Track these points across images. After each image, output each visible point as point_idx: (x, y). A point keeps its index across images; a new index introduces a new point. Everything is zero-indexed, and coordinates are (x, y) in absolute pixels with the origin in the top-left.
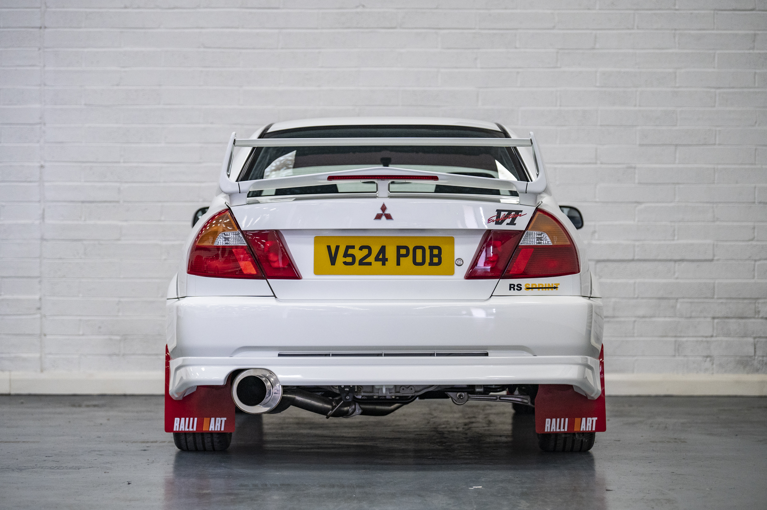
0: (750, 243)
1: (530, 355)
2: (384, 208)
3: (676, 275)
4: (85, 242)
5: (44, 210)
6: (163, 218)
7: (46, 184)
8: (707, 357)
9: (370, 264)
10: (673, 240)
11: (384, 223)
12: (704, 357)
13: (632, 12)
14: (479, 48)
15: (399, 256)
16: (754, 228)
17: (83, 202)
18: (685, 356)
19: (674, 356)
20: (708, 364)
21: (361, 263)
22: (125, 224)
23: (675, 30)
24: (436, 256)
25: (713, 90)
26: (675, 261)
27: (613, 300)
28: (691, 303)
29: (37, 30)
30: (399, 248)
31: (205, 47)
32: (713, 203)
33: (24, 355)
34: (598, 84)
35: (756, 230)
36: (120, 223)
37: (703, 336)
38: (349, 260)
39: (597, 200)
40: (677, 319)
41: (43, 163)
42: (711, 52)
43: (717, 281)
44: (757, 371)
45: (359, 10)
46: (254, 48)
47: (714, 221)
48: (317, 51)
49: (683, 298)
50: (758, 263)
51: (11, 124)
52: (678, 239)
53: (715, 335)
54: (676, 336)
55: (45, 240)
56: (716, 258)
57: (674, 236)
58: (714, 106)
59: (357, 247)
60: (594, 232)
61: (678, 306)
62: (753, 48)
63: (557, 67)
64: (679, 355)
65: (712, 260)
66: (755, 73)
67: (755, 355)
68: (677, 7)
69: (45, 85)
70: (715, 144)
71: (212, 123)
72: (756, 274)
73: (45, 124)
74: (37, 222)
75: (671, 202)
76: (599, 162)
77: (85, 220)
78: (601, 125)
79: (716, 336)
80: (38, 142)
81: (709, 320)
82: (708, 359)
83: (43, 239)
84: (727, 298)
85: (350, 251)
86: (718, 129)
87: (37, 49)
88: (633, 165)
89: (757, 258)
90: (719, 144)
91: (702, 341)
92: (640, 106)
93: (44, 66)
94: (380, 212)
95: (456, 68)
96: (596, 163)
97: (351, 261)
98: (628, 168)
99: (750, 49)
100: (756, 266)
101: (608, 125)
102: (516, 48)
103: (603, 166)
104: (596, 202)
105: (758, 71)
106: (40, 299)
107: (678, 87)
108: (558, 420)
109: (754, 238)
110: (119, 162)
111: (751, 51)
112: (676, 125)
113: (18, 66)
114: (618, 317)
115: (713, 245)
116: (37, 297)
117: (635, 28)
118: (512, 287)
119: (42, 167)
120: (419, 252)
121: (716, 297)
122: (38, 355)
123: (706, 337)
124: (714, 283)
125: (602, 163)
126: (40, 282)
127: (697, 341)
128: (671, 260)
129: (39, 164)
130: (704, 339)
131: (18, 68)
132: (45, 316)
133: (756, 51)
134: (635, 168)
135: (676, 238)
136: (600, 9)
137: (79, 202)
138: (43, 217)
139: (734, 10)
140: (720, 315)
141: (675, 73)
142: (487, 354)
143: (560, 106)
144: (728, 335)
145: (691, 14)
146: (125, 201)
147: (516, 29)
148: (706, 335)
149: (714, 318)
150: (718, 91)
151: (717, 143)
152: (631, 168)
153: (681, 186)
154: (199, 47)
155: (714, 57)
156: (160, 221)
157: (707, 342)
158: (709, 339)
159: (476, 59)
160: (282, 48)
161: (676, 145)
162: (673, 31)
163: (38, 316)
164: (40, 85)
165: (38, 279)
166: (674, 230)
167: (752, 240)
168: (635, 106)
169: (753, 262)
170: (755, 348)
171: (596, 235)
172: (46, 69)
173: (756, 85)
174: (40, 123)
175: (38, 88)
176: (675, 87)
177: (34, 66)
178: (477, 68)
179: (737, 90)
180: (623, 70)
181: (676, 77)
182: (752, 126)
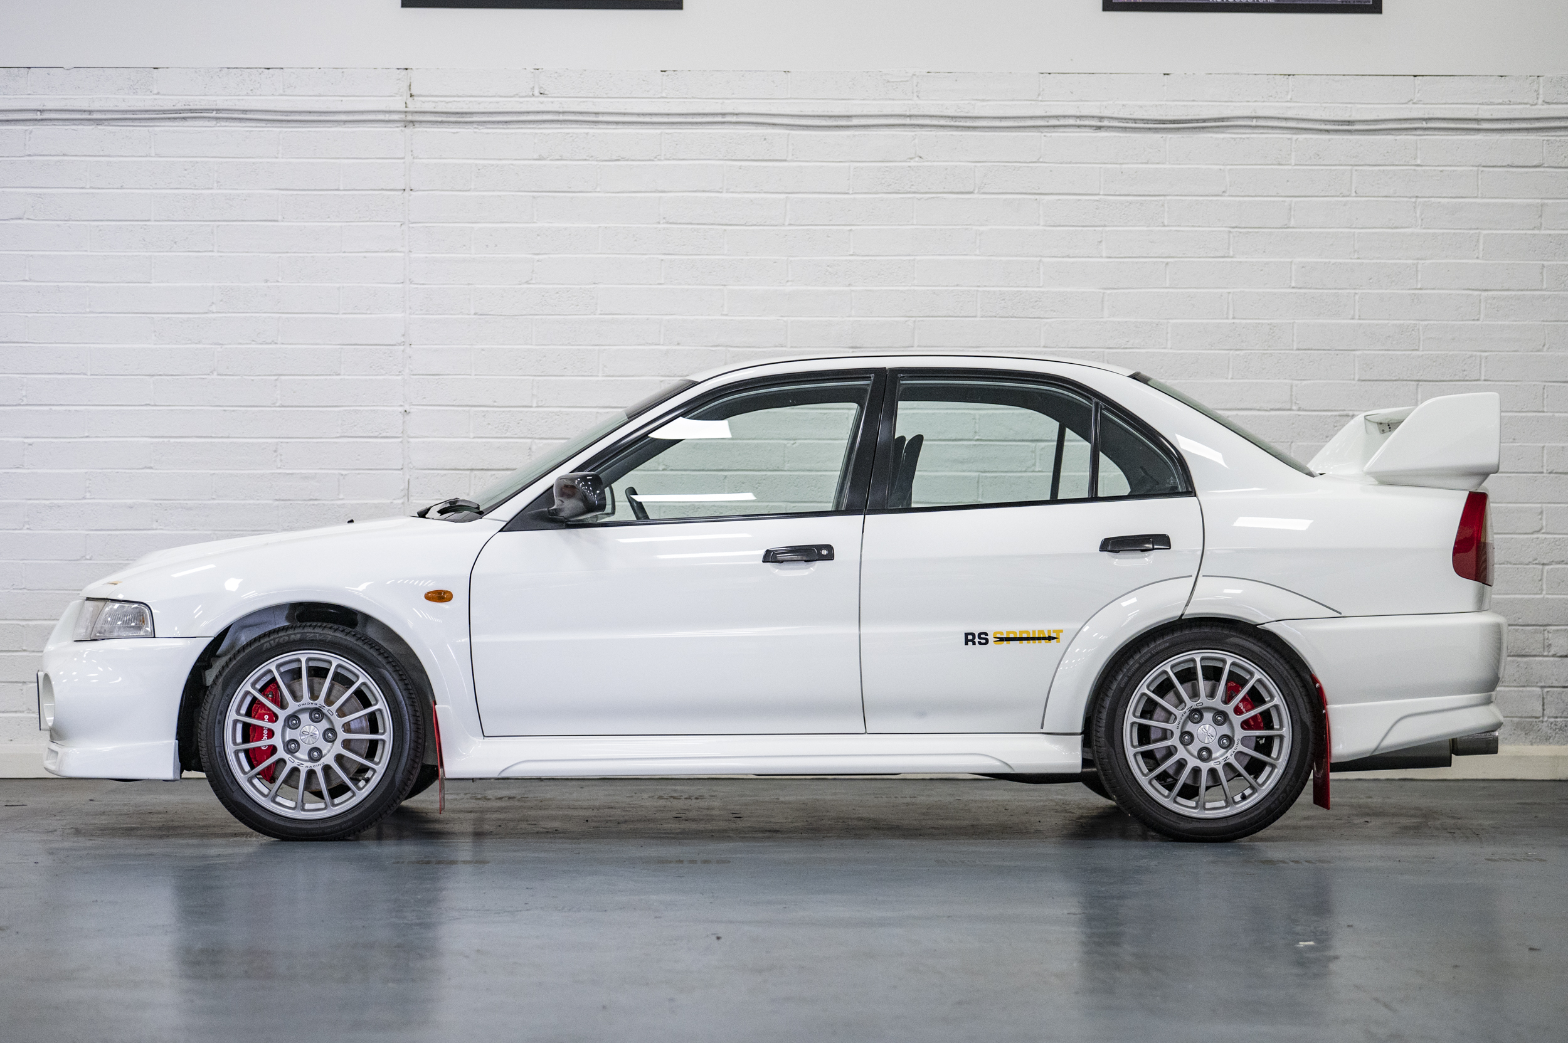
0: (1535, 536)
7: (414, 441)
13: (1349, 168)
14: (1105, 226)
16: (1541, 513)
17: (473, 470)
23: (1417, 197)
25: (1476, 293)
29: (400, 193)
31: (667, 223)
34: (1293, 285)
35: (1544, 517)
41: (407, 408)
42: (1472, 232)
44: (1547, 739)
45: (912, 164)
46: (745, 225)
48: (849, 228)
50: (1547, 567)
51: (356, 344)
58: (1478, 320)
62: (1539, 229)
63: (1228, 257)
66: (1543, 266)
67: (1543, 715)
68: (1419, 162)
69: (411, 282)
70: (1478, 380)
71: (678, 344)
72: (1544, 587)
73: (410, 345)
74: (400, 501)
76: (1295, 407)
78: (1298, 349)
80: (400, 373)
86: (1484, 354)
87: (399, 224)
88: (1351, 413)
89: (1547, 561)
90: (1485, 380)
92: (1359, 319)
93: (410, 252)
95: (1068, 257)
96: (1290, 410)
99: (1534, 229)
100: (1545, 574)
101: (1310, 349)
102: (1164, 226)
103: (1303, 414)
105: (1545, 263)
107: (1420, 289)
109: (1541, 528)
110: (531, 407)
111: (1536, 232)
112: (1417, 349)
117: (1354, 194)
119: (406, 413)
125: (1299, 410)
129: (401, 409)
131: (367, 255)
133: (1543, 232)
136: (1296, 165)
137: (468, 470)
138: (409, 494)
139: (1509, 166)
141: (1417, 265)
143: (1234, 318)
145: (1442, 171)
147: (1164, 196)
150: (1484, 294)
151: (1483, 378)
154: (659, 223)
155: (1478, 241)
159: (1101, 242)
160: (790, 225)
161: (1418, 381)
162: (1414, 200)
164: (403, 282)
167: (1538, 532)
168: (1353, 318)
169: (1541, 567)
170: (1543, 705)
172: (413, 255)
173: (1545, 286)
174: (403, 343)
175: (400, 286)
176: (1416, 289)
177: (392, 251)
178: (1101, 257)
179: (1514, 293)
180: (1333, 261)
181: (1417, 271)
182: (1538, 351)
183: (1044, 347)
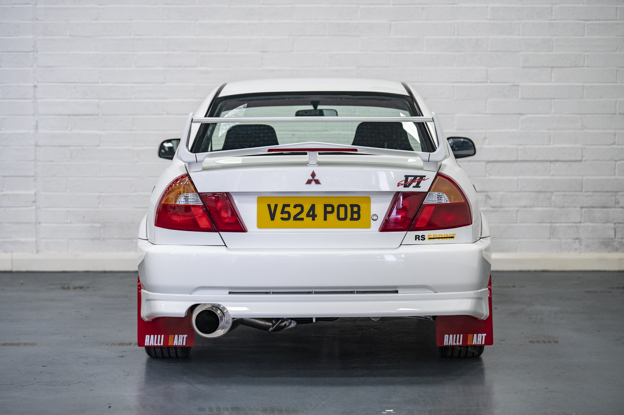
0: (612, 146)
1: (432, 292)
2: (313, 175)
3: (552, 172)
4: (71, 148)
5: (37, 122)
6: (134, 128)
7: (39, 101)
8: (576, 239)
9: (302, 219)
10: (550, 144)
11: (313, 187)
12: (574, 239)
15: (326, 212)
16: (615, 135)
17: (69, 115)
18: (558, 238)
19: (550, 238)
20: (577, 245)
21: (295, 218)
22: (103, 133)
24: (355, 212)
25: (582, 22)
26: (551, 161)
27: (500, 193)
28: (564, 195)
30: (326, 206)
32: (583, 114)
33: (23, 240)
34: (488, 18)
35: (617, 136)
36: (99, 132)
37: (573, 223)
38: (286, 216)
39: (488, 112)
40: (552, 209)
41: (36, 84)
43: (585, 178)
44: (617, 250)
47: (582, 129)
49: (558, 191)
50: (618, 163)
51: (9, 52)
52: (553, 144)
53: (582, 221)
54: (551, 223)
55: (39, 146)
56: (584, 159)
57: (550, 141)
58: (584, 35)
59: (292, 206)
60: (485, 138)
61: (553, 198)
63: (455, 4)
64: (553, 238)
65: (581, 161)
66: (617, 8)
67: (615, 238)
69: (37, 19)
70: (583, 66)
71: (173, 50)
72: (616, 172)
73: (37, 52)
74: (32, 132)
75: (548, 114)
76: (489, 81)
77: (71, 130)
78: (491, 51)
79: (584, 222)
80: (32, 66)
81: (578, 209)
82: (577, 241)
83: (36, 145)
84: (593, 192)
85: (286, 209)
86: (586, 53)
88: (517, 84)
89: (617, 159)
90: (587, 67)
91: (572, 226)
92: (523, 35)
93: (36, 4)
94: (311, 178)
95: (373, 4)
96: (486, 82)
97: (287, 217)
98: (513, 86)
100: (617, 166)
101: (497, 51)
103: (493, 84)
104: (487, 114)
105: (619, 6)
106: (35, 194)
107: (554, 20)
108: (455, 335)
109: (615, 142)
110: (98, 83)
112: (552, 51)
113: (15, 4)
114: (504, 207)
115: (582, 148)
116: (33, 192)
118: (417, 238)
119: (35, 86)
120: (342, 210)
121: (584, 190)
122: (34, 239)
123: (576, 223)
124: (582, 180)
125: (491, 82)
126: (35, 180)
127: (568, 226)
128: (547, 161)
129: (32, 85)
130: (574, 225)
131: (15, 6)
132: (39, 208)
134: (518, 86)
135: (552, 143)
137: (66, 115)
138: (37, 128)
140: (586, 205)
141: (552, 8)
142: (397, 292)
143: (458, 35)
144: (593, 221)
146: (103, 115)
148: (576, 221)
149: (582, 208)
150: (587, 22)
151: (586, 65)
152: (515, 85)
153: (556, 101)
156: (132, 130)
157: (577, 227)
158: (577, 225)
161: (552, 67)
163: (34, 208)
164: (32, 20)
165: (34, 178)
166: (550, 137)
167: (614, 144)
168: (519, 35)
169: (614, 162)
170: (615, 232)
171: (487, 141)
172: (38, 6)
173: (618, 18)
174: (33, 51)
175: (31, 22)
176: (551, 20)
177: (27, 4)
178: (389, 4)
179: (602, 22)
180: (509, 6)
181: (552, 11)
182: (614, 51)
183: (361, 51)
